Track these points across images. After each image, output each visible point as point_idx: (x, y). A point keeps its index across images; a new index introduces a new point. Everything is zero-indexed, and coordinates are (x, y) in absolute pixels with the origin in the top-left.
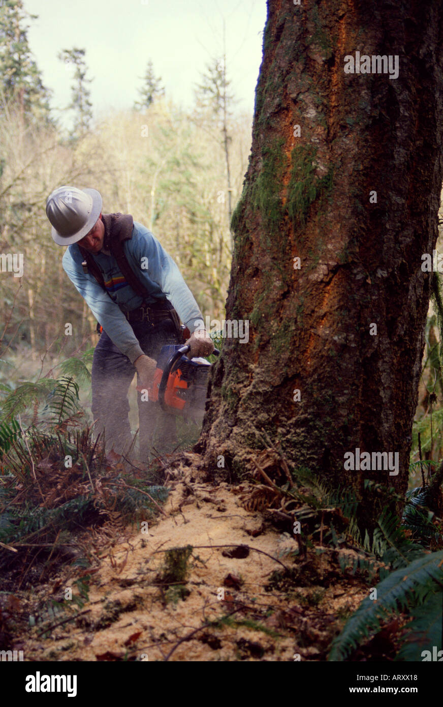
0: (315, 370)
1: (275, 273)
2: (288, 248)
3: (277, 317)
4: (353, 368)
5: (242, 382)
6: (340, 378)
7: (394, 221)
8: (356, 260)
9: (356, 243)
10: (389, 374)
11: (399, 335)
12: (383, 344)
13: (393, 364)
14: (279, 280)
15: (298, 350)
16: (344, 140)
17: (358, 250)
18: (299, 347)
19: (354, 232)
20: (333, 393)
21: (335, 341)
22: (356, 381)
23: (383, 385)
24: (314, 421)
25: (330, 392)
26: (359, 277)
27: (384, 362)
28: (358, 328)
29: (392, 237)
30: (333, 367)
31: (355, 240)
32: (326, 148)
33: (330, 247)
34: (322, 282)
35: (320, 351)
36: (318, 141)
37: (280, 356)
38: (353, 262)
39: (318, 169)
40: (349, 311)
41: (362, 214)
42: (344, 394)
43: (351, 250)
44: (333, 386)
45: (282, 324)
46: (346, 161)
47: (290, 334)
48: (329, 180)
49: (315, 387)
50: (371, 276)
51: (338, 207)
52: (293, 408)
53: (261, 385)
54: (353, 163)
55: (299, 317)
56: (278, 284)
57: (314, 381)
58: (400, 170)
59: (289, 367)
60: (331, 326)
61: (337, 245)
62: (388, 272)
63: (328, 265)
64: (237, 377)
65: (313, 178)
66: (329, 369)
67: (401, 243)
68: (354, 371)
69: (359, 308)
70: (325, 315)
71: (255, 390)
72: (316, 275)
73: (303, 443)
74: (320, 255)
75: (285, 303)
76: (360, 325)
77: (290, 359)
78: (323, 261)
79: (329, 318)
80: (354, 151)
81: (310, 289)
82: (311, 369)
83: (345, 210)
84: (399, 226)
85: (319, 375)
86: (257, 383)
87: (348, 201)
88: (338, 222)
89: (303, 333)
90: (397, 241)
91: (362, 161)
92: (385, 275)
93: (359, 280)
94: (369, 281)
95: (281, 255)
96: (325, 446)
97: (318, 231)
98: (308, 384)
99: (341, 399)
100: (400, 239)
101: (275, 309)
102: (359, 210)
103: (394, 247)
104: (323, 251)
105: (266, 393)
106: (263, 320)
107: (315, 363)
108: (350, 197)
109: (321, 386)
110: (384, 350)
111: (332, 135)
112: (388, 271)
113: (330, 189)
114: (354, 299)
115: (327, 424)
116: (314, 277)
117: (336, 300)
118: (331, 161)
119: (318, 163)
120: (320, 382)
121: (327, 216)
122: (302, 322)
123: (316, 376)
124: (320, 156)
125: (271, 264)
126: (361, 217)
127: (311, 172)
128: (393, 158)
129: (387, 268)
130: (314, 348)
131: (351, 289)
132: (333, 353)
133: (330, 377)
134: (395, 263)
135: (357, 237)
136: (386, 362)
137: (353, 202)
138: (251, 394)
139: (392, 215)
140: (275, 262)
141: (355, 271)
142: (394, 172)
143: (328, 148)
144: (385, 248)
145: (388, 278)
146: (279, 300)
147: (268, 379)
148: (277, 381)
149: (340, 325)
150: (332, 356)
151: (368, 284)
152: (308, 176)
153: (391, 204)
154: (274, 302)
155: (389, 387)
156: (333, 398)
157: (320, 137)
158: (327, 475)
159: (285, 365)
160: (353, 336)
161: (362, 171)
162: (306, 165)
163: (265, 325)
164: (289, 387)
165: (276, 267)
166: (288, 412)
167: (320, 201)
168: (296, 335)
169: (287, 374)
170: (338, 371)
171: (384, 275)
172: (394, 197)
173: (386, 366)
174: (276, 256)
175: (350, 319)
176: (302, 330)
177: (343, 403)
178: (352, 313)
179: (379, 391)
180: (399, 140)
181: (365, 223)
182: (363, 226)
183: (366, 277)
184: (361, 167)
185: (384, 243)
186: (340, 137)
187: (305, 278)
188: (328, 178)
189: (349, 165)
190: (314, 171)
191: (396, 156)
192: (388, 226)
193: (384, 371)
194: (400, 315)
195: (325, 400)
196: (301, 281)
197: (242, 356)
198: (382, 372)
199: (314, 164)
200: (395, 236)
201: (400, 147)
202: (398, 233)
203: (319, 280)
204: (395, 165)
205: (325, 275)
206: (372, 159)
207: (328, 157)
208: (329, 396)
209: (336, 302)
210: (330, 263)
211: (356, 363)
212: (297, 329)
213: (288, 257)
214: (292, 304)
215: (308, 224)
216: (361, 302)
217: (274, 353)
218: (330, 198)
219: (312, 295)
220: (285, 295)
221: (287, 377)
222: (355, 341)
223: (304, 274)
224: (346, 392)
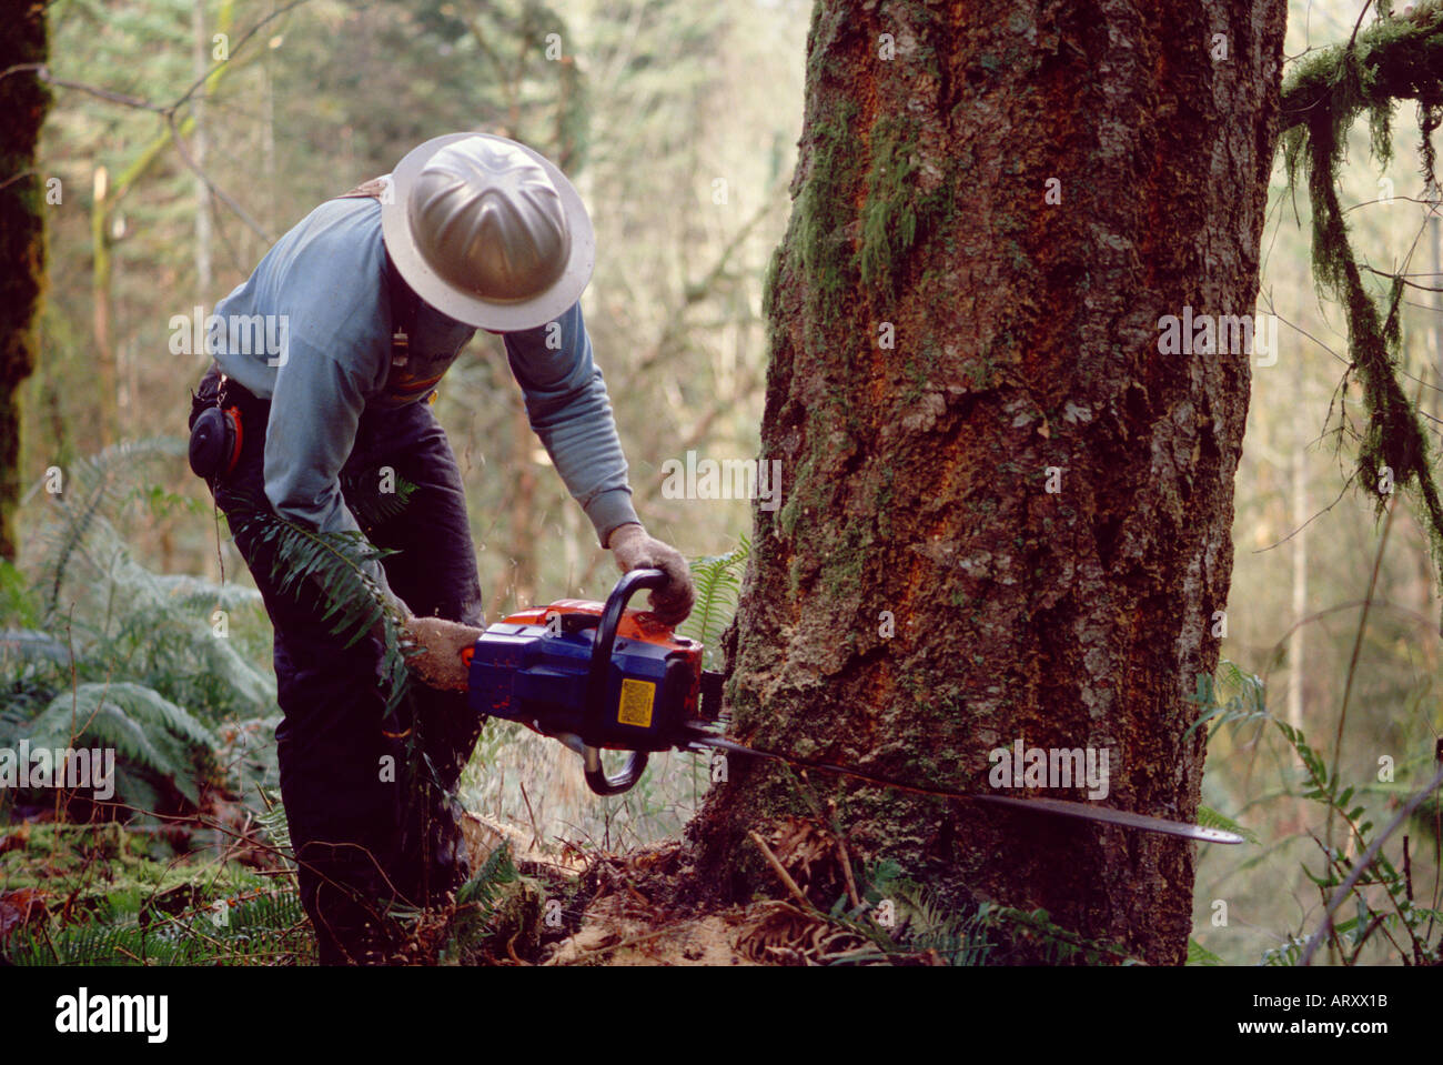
0: (922, 640)
1: (829, 413)
2: (860, 355)
3: (836, 515)
4: (1009, 634)
5: (768, 668)
6: (979, 659)
7: (1104, 291)
8: (1012, 383)
9: (1011, 343)
10: (1104, 652)
11: (1129, 560)
12: (1085, 579)
13: (1116, 628)
14: (839, 429)
15: (882, 592)
16: (978, 105)
17: (1018, 359)
18: (882, 584)
19: (1006, 316)
20: (962, 693)
21: (965, 571)
22: (1018, 667)
23: (1089, 675)
24: (917, 757)
25: (954, 691)
26: (1021, 421)
27: (1091, 622)
28: (1020, 541)
29: (1102, 328)
30: (961, 631)
31: (1009, 335)
32: (939, 123)
33: (950, 351)
34: (934, 432)
35: (934, 596)
36: (921, 108)
37: (839, 606)
38: (1005, 387)
39: (923, 173)
40: (999, 501)
41: (1025, 276)
42: (989, 696)
43: (999, 359)
44: (961, 676)
45: (844, 533)
46: (985, 153)
47: (861, 556)
48: (946, 197)
49: (920, 679)
50: (1050, 417)
51: (967, 260)
52: (874, 727)
53: (799, 673)
54: (1001, 158)
55: (882, 514)
56: (837, 438)
57: (917, 665)
58: (1115, 172)
59: (861, 631)
60: (957, 537)
61: (968, 348)
62: (1094, 411)
63: (946, 394)
64: (758, 658)
65: (911, 194)
66: (950, 637)
67: (1124, 342)
68: (1012, 641)
69: (1021, 493)
70: (946, 509)
71: (787, 686)
72: (920, 417)
73: (891, 809)
74: (929, 371)
75: (853, 482)
76: (1026, 535)
77: (861, 612)
78: (935, 383)
79: (954, 518)
80: (1002, 131)
81: (907, 450)
82: (914, 638)
83: (983, 266)
84: (1117, 305)
85: (932, 650)
86: (792, 669)
87: (990, 244)
88: (968, 295)
89: (893, 554)
90: (1115, 339)
91: (1023, 153)
92: (1087, 417)
93: (1021, 429)
94: (1044, 431)
95: (845, 372)
96: (941, 816)
97: (924, 315)
98: (903, 672)
99: (983, 708)
100: (1122, 332)
101: (830, 498)
102: (1016, 266)
103: (1108, 353)
104: (936, 361)
105: (809, 691)
106: (808, 522)
107: (921, 624)
108: (994, 236)
109: (935, 676)
110: (1091, 595)
111: (952, 95)
112: (1093, 408)
113: (949, 218)
114: (1009, 473)
115: (949, 765)
116: (914, 421)
117: (968, 476)
118: (950, 154)
119: (922, 158)
120: (934, 667)
121: (942, 280)
122: (889, 526)
123: (923, 654)
124: (928, 143)
125: (825, 392)
126: (1022, 281)
127: (905, 180)
128: (1097, 145)
129: (1091, 401)
130: (922, 589)
131: (1002, 448)
132: (961, 599)
133: (955, 655)
134: (1111, 389)
135: (1014, 329)
136: (1095, 622)
137: (1002, 248)
138: (779, 693)
139: (1099, 277)
140: (833, 388)
141: (1010, 408)
142: (1101, 178)
143: (944, 125)
144: (1085, 355)
145: (1093, 426)
146: (840, 475)
147: (814, 659)
148: (834, 664)
149: (976, 533)
150: (958, 607)
151: (1043, 438)
152: (900, 189)
153: (1096, 253)
154: (829, 481)
155: (1107, 683)
156: (963, 703)
157: (927, 100)
158: (947, 884)
159: (852, 627)
160: (1008, 559)
161: (1023, 174)
162: (896, 163)
163: (812, 534)
164: (861, 679)
165: (833, 400)
166: (861, 736)
167: (928, 247)
168: (875, 557)
169: (856, 647)
170: (974, 641)
171: (1083, 418)
172: (1104, 236)
173: (1097, 633)
174: (835, 374)
175: (1000, 519)
176: (888, 545)
177: (985, 718)
178: (1004, 507)
179: (1078, 692)
180: (1109, 104)
181: (1033, 295)
182: (1028, 302)
183: (1039, 423)
184: (1021, 167)
185: (1082, 342)
186: (969, 98)
187: (894, 424)
188: (944, 192)
189: (991, 163)
190: (913, 178)
191: (1103, 141)
192: (1089, 303)
193: (1092, 644)
194: (1129, 513)
195: (941, 708)
196: (885, 431)
197: (769, 609)
198: (1086, 645)
199: (913, 161)
200: (1109, 326)
201: (1112, 120)
202: (1116, 319)
203: (926, 429)
204: (1101, 160)
205: (938, 418)
206: (1049, 148)
207: (943, 145)
208: (953, 699)
209: (968, 480)
210: (952, 388)
211: (1018, 621)
212: (878, 542)
213: (861, 376)
214: (867, 484)
215: (905, 299)
216: (1027, 481)
217: (826, 598)
218: (950, 239)
219: (912, 463)
220: (853, 465)
221: (857, 653)
222: (1015, 573)
223: (895, 414)
224: (993, 690)
